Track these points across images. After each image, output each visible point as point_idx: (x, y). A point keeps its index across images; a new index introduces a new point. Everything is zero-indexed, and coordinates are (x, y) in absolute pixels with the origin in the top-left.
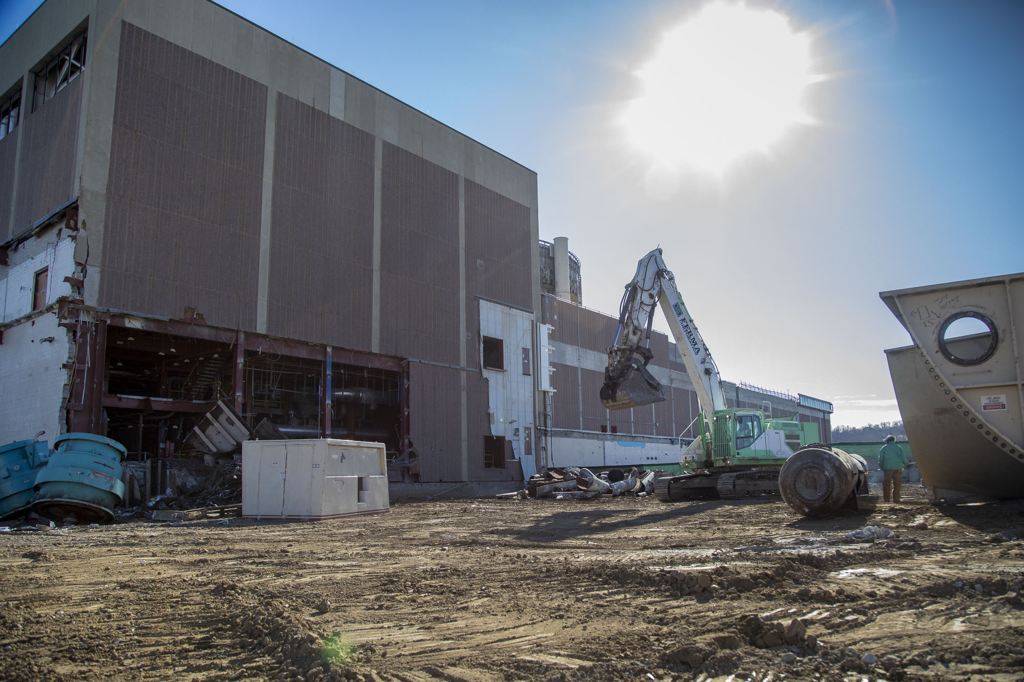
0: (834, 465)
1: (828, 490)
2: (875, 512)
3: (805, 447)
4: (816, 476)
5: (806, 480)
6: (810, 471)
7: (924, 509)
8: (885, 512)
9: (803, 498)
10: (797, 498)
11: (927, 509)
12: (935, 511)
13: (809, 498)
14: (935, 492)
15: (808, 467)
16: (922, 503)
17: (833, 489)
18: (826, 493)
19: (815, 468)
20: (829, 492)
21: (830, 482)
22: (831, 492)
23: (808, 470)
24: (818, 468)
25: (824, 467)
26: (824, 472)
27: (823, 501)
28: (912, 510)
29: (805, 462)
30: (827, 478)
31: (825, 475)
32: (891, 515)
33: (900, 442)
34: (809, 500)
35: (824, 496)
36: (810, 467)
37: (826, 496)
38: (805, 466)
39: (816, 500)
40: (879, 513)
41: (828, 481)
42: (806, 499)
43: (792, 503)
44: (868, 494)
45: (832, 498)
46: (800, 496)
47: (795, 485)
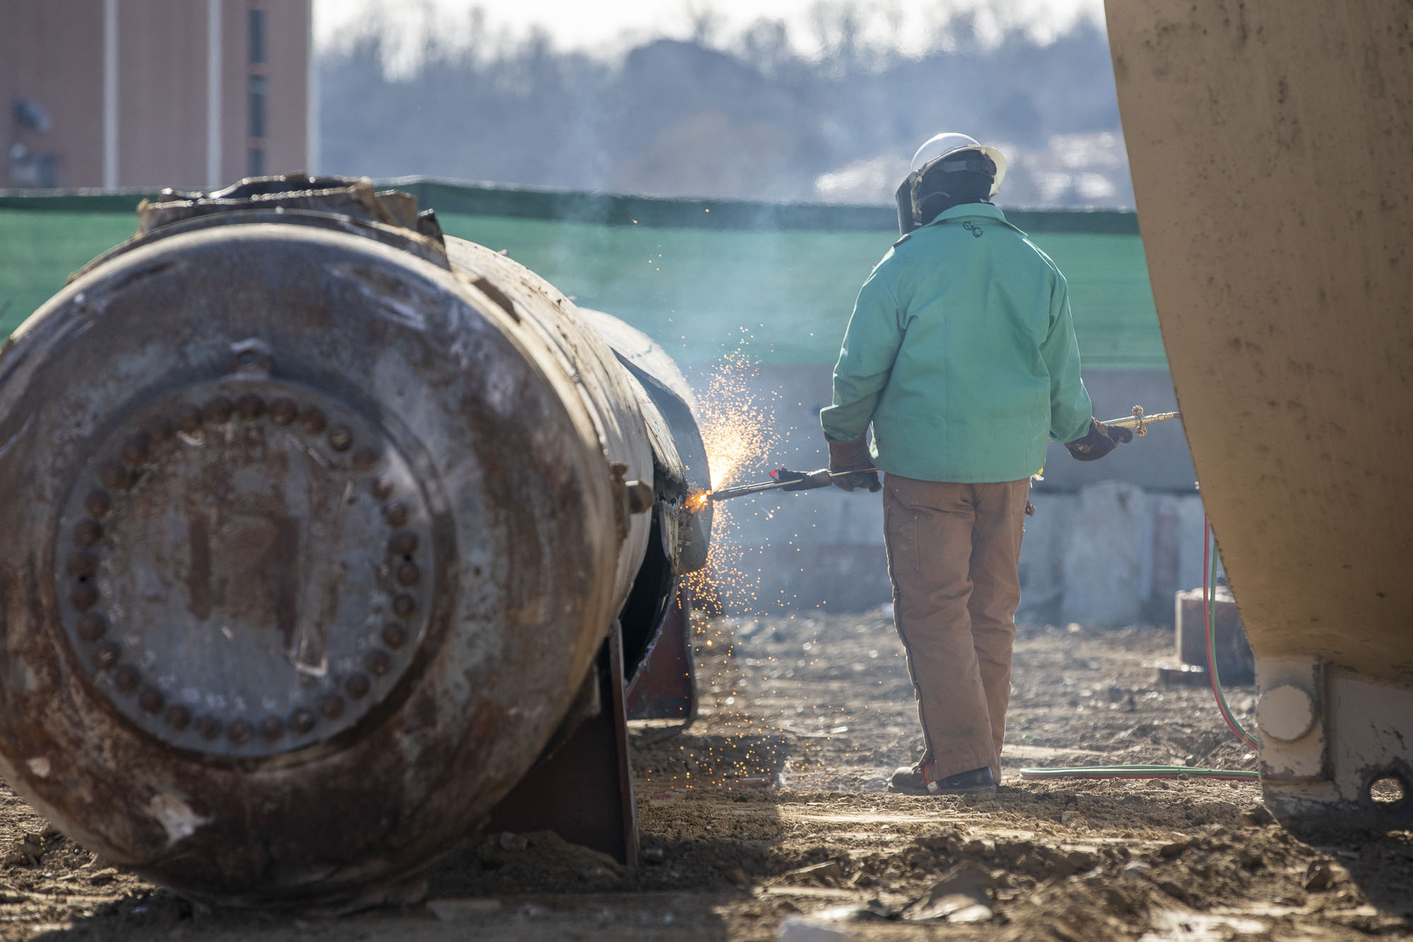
0: (474, 404)
1: (394, 636)
2: (782, 867)
3: (203, 215)
4: (297, 497)
5: (199, 534)
6: (245, 441)
7: (1224, 861)
8: (872, 874)
9: (156, 702)
10: (96, 699)
11: (1254, 865)
12: (1320, 883)
13: (214, 702)
14: (1323, 707)
15: (225, 410)
16: (1193, 816)
17: (442, 628)
18: (378, 662)
19: (292, 415)
20: (404, 659)
21: (426, 559)
22: (424, 659)
23: (229, 429)
24: (319, 423)
25: (374, 413)
26: (373, 457)
27: (343, 740)
28: (1114, 858)
29: (199, 354)
30: (398, 516)
31: (382, 493)
32: (938, 894)
33: (1041, 222)
34: (211, 728)
35: (359, 687)
36: (254, 407)
37: (381, 689)
38: (199, 395)
39: (272, 731)
40: (821, 879)
41: (403, 548)
42: (184, 717)
43: (47, 746)
44: (689, 714)
45: (428, 711)
46: (132, 680)
47: (86, 576)
